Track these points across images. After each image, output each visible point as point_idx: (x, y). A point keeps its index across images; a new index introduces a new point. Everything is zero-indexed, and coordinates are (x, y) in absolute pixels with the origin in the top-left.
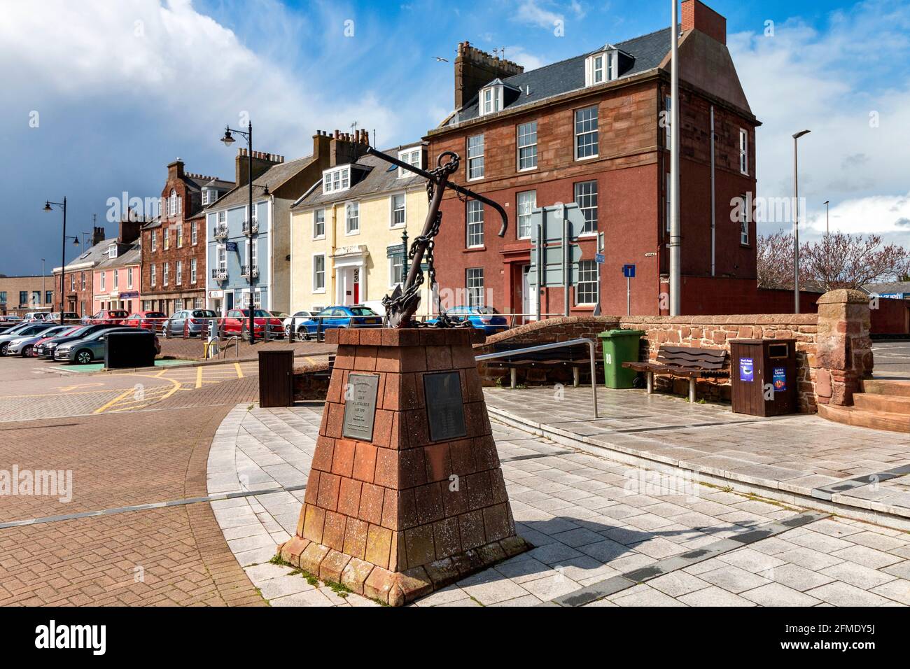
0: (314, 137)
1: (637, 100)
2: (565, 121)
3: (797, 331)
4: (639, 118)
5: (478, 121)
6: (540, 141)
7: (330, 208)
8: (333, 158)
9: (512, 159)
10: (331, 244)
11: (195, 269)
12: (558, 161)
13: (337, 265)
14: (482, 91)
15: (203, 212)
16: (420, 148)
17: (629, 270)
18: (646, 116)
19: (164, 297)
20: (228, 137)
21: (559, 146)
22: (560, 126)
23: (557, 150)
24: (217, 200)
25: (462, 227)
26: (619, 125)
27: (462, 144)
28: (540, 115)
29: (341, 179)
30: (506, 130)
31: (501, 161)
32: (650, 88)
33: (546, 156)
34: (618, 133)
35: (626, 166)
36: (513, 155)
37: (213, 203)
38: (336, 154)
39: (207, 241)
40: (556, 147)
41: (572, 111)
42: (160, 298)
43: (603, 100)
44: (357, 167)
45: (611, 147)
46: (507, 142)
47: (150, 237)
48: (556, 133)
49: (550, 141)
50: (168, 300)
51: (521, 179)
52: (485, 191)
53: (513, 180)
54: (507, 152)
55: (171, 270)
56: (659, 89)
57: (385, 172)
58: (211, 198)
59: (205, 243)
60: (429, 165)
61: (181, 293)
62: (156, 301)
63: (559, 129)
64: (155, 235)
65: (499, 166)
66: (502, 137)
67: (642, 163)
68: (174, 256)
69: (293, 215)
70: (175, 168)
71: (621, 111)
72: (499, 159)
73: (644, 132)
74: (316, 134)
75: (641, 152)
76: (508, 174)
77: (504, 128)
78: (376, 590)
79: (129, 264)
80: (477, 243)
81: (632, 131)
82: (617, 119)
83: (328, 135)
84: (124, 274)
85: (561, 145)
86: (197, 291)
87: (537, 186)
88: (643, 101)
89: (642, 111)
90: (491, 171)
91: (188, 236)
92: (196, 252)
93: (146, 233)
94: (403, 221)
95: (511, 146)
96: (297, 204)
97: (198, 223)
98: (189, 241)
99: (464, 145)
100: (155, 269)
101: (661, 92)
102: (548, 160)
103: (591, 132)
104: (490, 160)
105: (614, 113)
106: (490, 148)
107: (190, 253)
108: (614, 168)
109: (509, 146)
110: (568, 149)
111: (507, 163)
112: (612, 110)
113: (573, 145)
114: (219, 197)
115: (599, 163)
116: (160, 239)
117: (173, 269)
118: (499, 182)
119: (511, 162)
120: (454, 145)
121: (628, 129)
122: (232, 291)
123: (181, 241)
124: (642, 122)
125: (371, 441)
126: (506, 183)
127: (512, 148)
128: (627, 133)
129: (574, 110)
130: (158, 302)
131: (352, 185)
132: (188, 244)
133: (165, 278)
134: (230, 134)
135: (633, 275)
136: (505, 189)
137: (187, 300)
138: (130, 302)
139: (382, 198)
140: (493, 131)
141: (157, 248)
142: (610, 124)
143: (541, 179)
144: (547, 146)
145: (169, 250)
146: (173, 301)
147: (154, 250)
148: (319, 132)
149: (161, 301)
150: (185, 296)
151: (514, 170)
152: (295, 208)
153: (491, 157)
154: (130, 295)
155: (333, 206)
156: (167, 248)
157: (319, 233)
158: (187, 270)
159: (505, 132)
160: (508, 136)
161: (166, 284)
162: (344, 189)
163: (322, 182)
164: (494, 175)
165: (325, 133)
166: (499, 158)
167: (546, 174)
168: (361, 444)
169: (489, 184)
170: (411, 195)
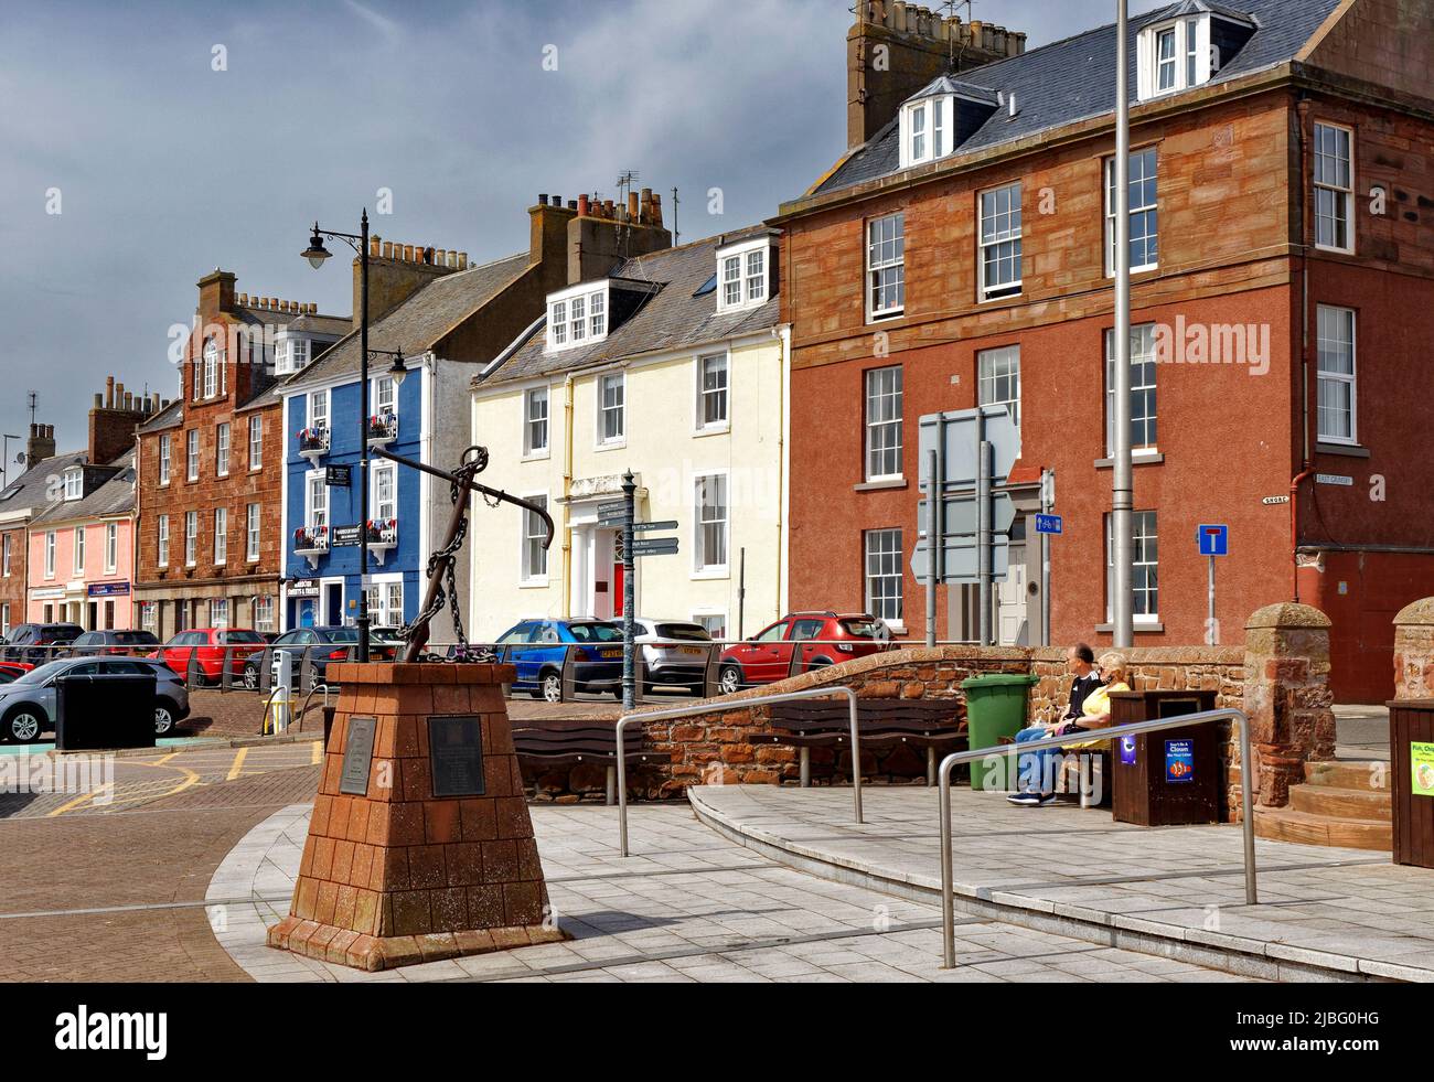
0: (533, 212)
1: (1244, 135)
2: (1085, 184)
3: (1225, 676)
4: (1248, 177)
5: (890, 183)
6: (1028, 230)
7: (560, 384)
8: (574, 264)
9: (966, 272)
10: (562, 471)
11: (257, 529)
12: (1069, 276)
13: (575, 521)
14: (905, 107)
15: (276, 392)
16: (763, 244)
17: (1214, 540)
18: (1263, 173)
19: (188, 593)
20: (317, 249)
21: (1070, 243)
22: (1073, 196)
23: (1066, 252)
24: (308, 362)
25: (855, 433)
26: (1204, 195)
27: (855, 235)
28: (1028, 170)
29: (588, 315)
30: (953, 203)
31: (943, 277)
32: (1272, 107)
33: (1043, 265)
34: (1201, 212)
35: (1220, 290)
36: (969, 263)
37: (298, 371)
38: (582, 252)
39: (284, 461)
40: (1063, 245)
41: (1099, 161)
42: (179, 596)
43: (1169, 135)
44: (625, 286)
45: (1185, 245)
46: (956, 233)
47: (157, 449)
48: (1064, 210)
49: (1052, 230)
50: (195, 602)
51: (986, 320)
52: (907, 346)
53: (968, 322)
54: (956, 256)
55: (202, 529)
56: (1294, 109)
57: (689, 296)
58: (297, 358)
59: (279, 467)
60: (781, 285)
61: (225, 584)
62: (168, 602)
63: (1070, 202)
64: (168, 447)
65: (936, 287)
66: (944, 221)
67: (1254, 284)
68: (209, 497)
69: (477, 400)
70: (216, 287)
71: (1208, 161)
72: (938, 273)
73: (1260, 210)
74: (536, 203)
75: (1252, 258)
76: (957, 305)
77: (948, 198)
78: (356, 955)
79: (109, 514)
80: (889, 470)
81: (1235, 208)
82: (1200, 179)
83: (564, 205)
84: (98, 537)
85: (1076, 242)
86: (260, 580)
87: (1020, 337)
88: (1257, 137)
89: (1254, 161)
90: (919, 299)
91: (242, 450)
92: (260, 488)
93: (149, 441)
94: (723, 417)
95: (965, 243)
96: (486, 376)
97: (265, 419)
98: (244, 461)
99: (860, 237)
100: (166, 527)
101: (1299, 116)
102: (1046, 276)
103: (1143, 208)
104: (917, 272)
105: (1191, 167)
106: (918, 244)
107: (247, 490)
108: (1193, 294)
109: (958, 241)
110: (1091, 251)
111: (955, 282)
112: (1189, 158)
113: (1103, 240)
114: (313, 356)
115: (1161, 283)
116: (180, 456)
117: (208, 527)
118: (936, 326)
119: (964, 279)
120: (839, 238)
121: (1225, 203)
122: (340, 580)
123: (225, 460)
124: (1253, 187)
125: (366, 796)
126: (953, 329)
127: (966, 247)
128: (1222, 213)
129: (1104, 159)
130: (173, 605)
131: (611, 330)
132: (241, 467)
133: (190, 549)
134: (321, 240)
135: (1221, 549)
136: (949, 342)
137: (236, 600)
138: (110, 605)
139: (675, 362)
140: (925, 207)
141: (171, 478)
142: (1184, 191)
143: (1032, 319)
144: (1045, 243)
145: (198, 482)
146: (207, 603)
147: (165, 482)
148: (544, 198)
149: (180, 603)
150: (234, 590)
151: (972, 300)
152: (485, 383)
153: (921, 266)
154: (110, 588)
155: (568, 380)
156: (193, 478)
157: (536, 445)
158: (238, 529)
159: (951, 209)
160: (958, 219)
161: (191, 564)
162: (594, 338)
163: (544, 322)
164: (926, 310)
165: (557, 199)
166: (938, 270)
167: (1040, 309)
168: (357, 800)
169: (915, 330)
170: (740, 354)
